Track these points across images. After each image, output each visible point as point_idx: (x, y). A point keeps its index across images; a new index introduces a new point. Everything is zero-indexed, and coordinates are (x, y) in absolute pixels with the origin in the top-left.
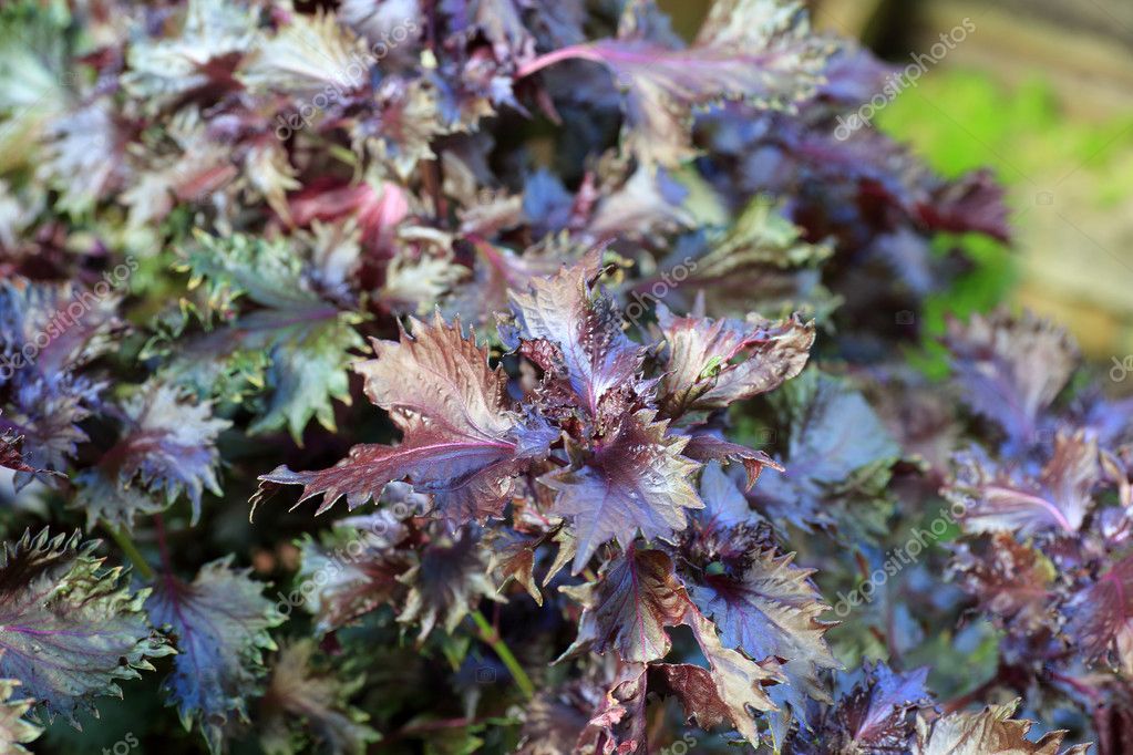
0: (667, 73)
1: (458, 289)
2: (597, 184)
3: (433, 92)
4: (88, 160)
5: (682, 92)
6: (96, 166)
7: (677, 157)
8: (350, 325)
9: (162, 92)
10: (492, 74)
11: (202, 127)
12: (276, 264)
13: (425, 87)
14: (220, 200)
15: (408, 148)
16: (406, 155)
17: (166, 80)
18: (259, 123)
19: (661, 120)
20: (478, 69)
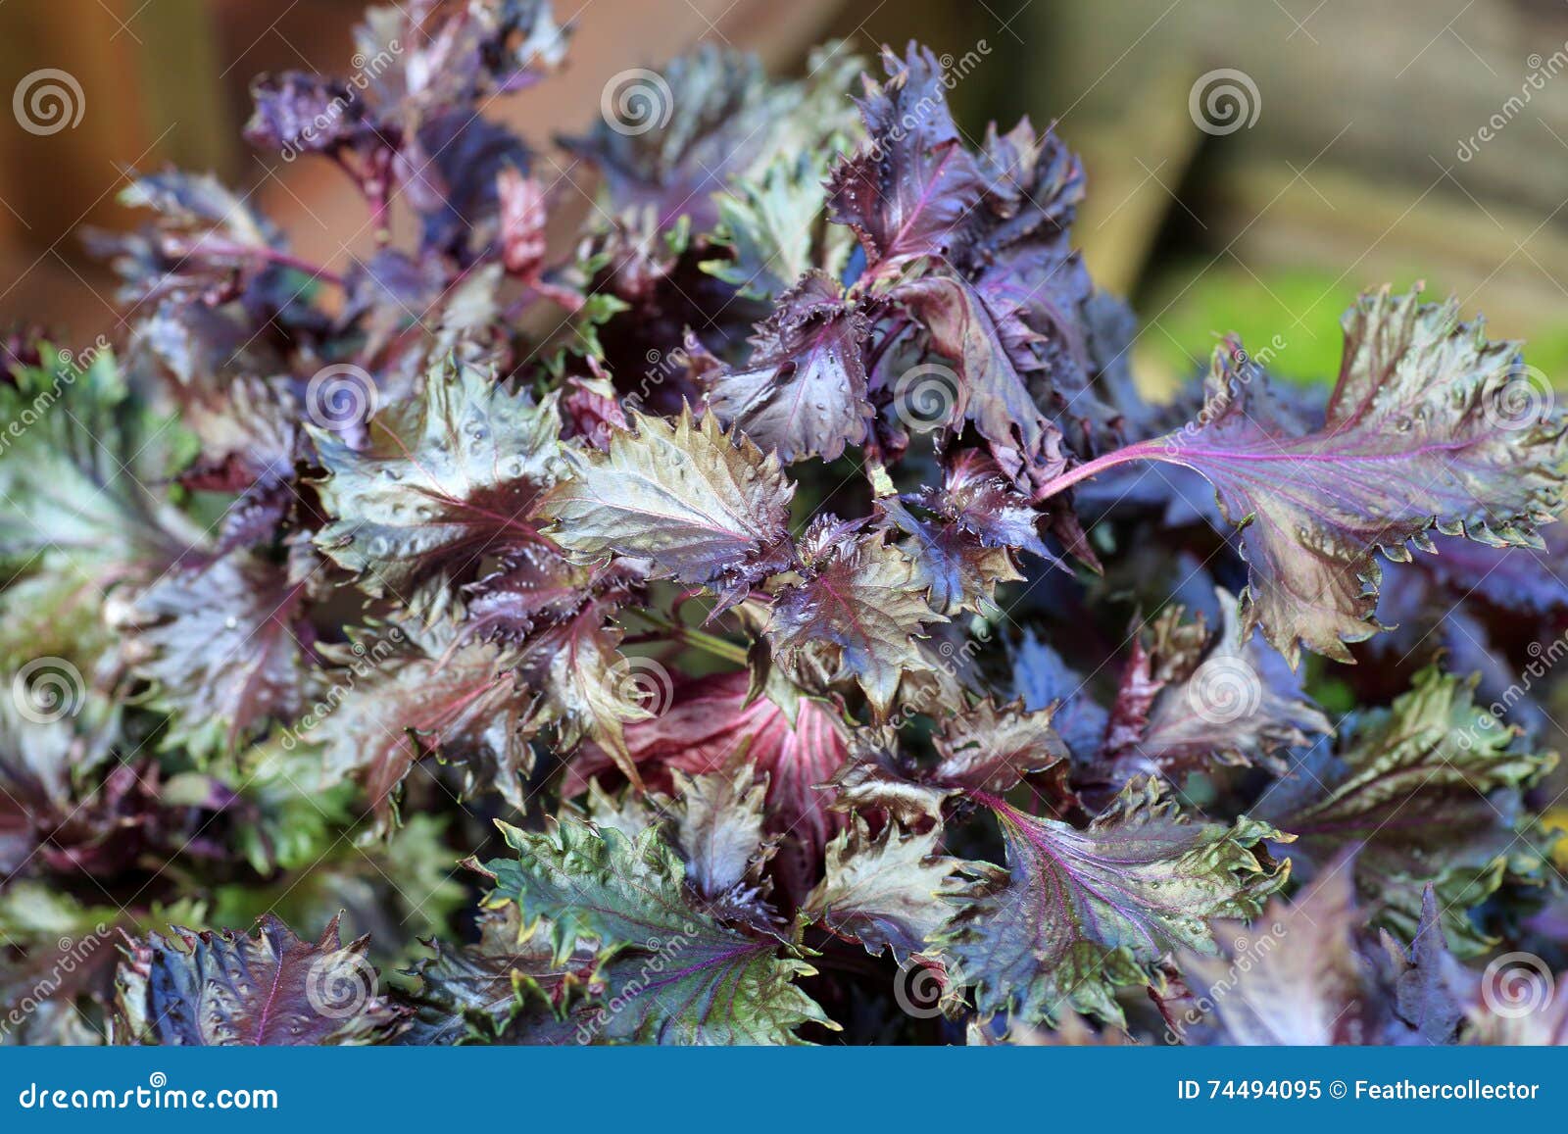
0: (1300, 482)
1: (986, 904)
2: (1155, 665)
3: (912, 546)
4: (216, 660)
5: (1335, 516)
6: (229, 669)
7: (1338, 634)
8: (798, 980)
9: (391, 557)
10: (995, 501)
11: (459, 612)
12: (642, 869)
13: (897, 537)
14: (496, 737)
15: (881, 653)
16: (880, 666)
17: (395, 536)
18: (564, 601)
19: (1302, 566)
20: (969, 491)
